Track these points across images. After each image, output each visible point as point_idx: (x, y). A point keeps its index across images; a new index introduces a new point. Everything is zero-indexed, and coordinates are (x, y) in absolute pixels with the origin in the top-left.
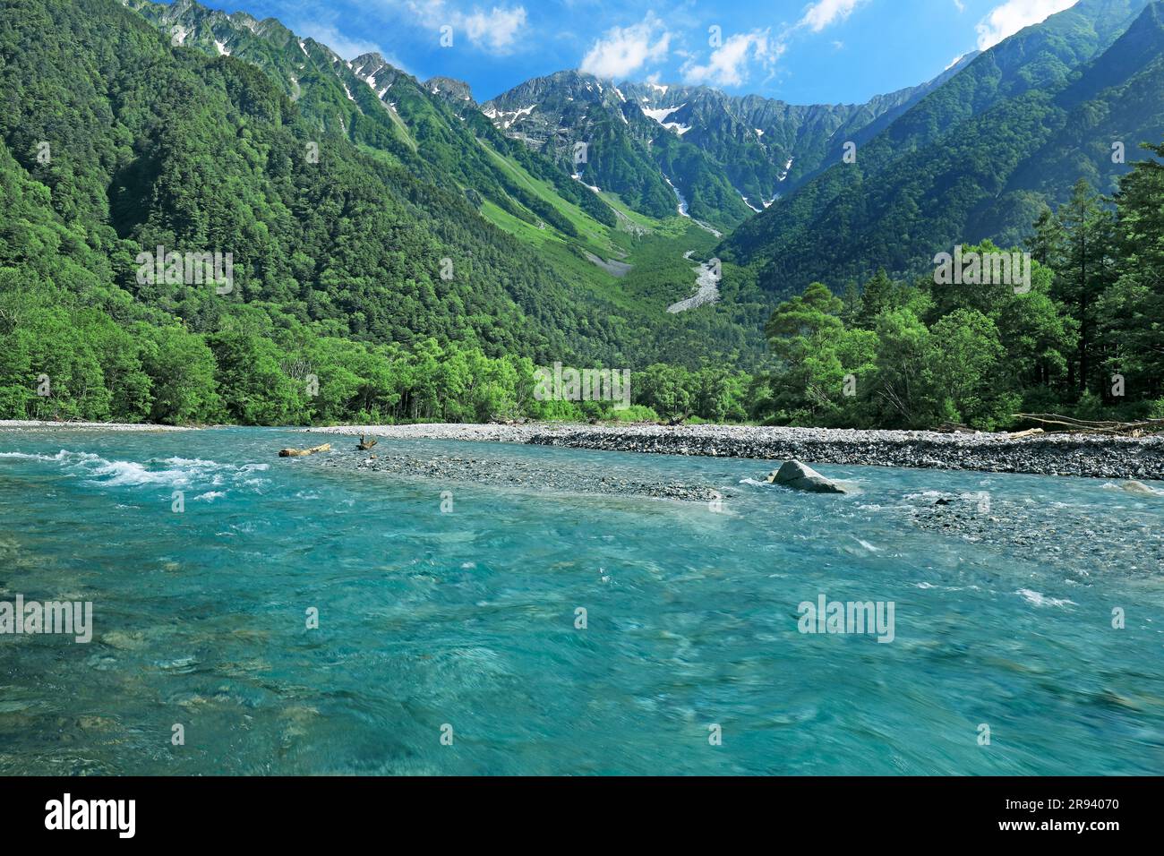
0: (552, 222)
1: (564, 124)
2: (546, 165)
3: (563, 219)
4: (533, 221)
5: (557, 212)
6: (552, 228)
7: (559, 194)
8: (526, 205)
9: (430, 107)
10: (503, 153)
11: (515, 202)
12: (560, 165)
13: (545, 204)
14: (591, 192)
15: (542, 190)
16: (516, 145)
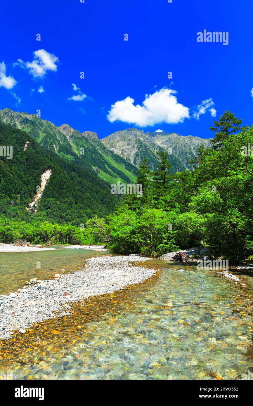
0: (122, 177)
1: (128, 145)
2: (121, 159)
3: (126, 176)
4: (116, 177)
5: (124, 174)
6: (122, 179)
7: (125, 168)
8: (114, 172)
9: (84, 141)
10: (107, 155)
11: (111, 171)
12: (126, 159)
13: (120, 172)
14: (135, 167)
15: (120, 167)
16: (112, 152)
